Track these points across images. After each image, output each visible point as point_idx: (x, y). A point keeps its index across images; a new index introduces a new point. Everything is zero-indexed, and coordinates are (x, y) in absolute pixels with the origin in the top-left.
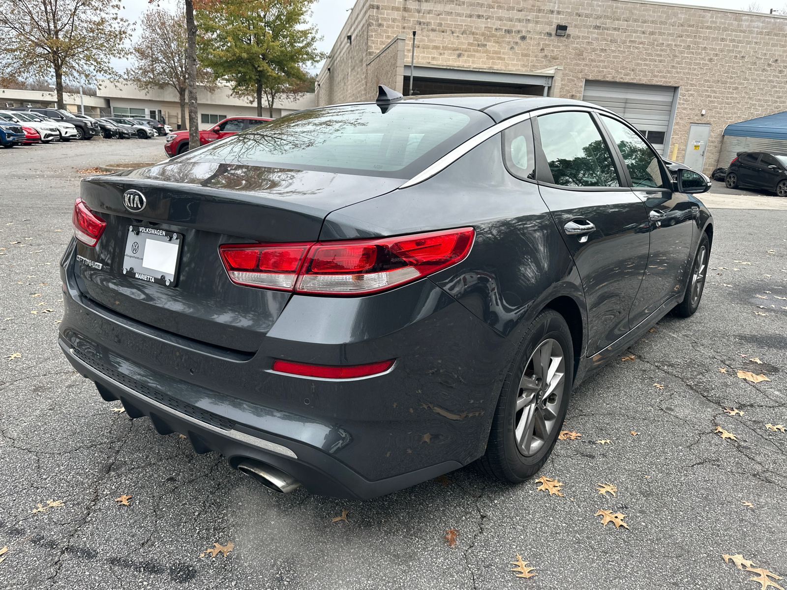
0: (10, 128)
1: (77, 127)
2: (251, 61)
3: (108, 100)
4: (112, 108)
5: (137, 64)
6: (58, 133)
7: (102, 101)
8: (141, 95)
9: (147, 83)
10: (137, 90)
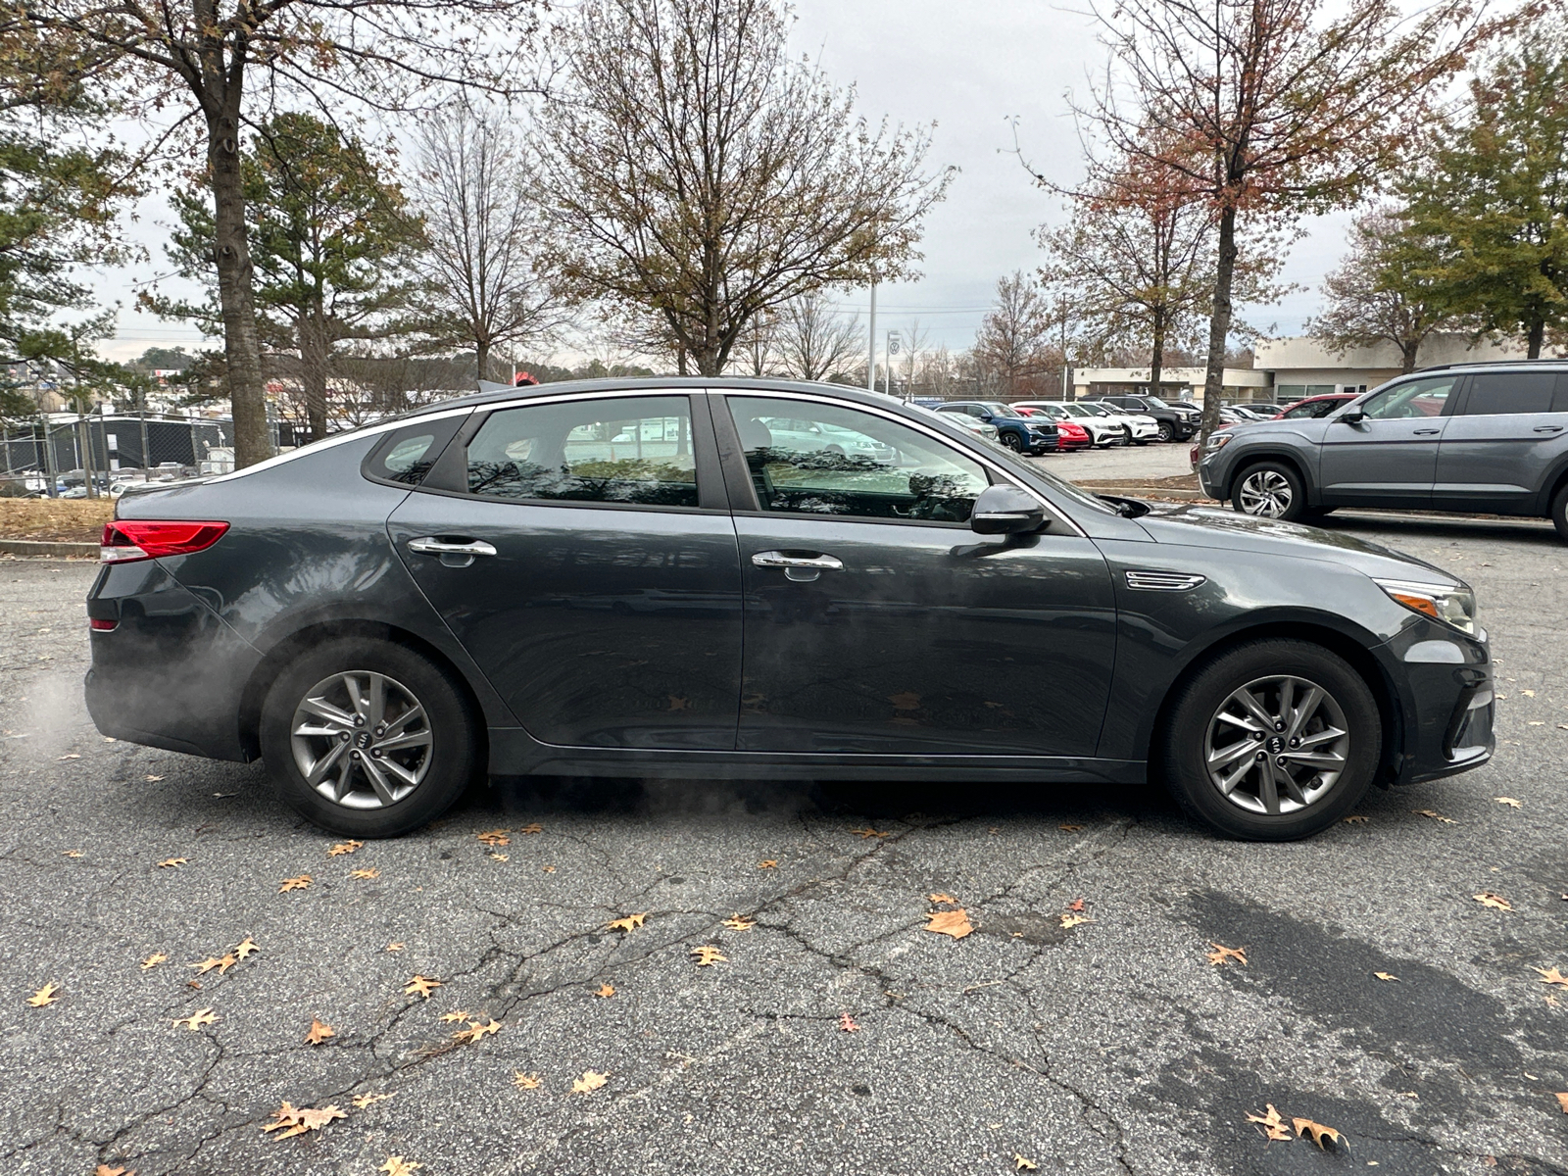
0: (1038, 428)
1: (1160, 422)
2: (1513, 277)
3: (1271, 375)
4: (1276, 387)
5: (1327, 308)
6: (1122, 432)
7: (1262, 376)
8: (1331, 361)
9: (1344, 339)
10: (1324, 353)
